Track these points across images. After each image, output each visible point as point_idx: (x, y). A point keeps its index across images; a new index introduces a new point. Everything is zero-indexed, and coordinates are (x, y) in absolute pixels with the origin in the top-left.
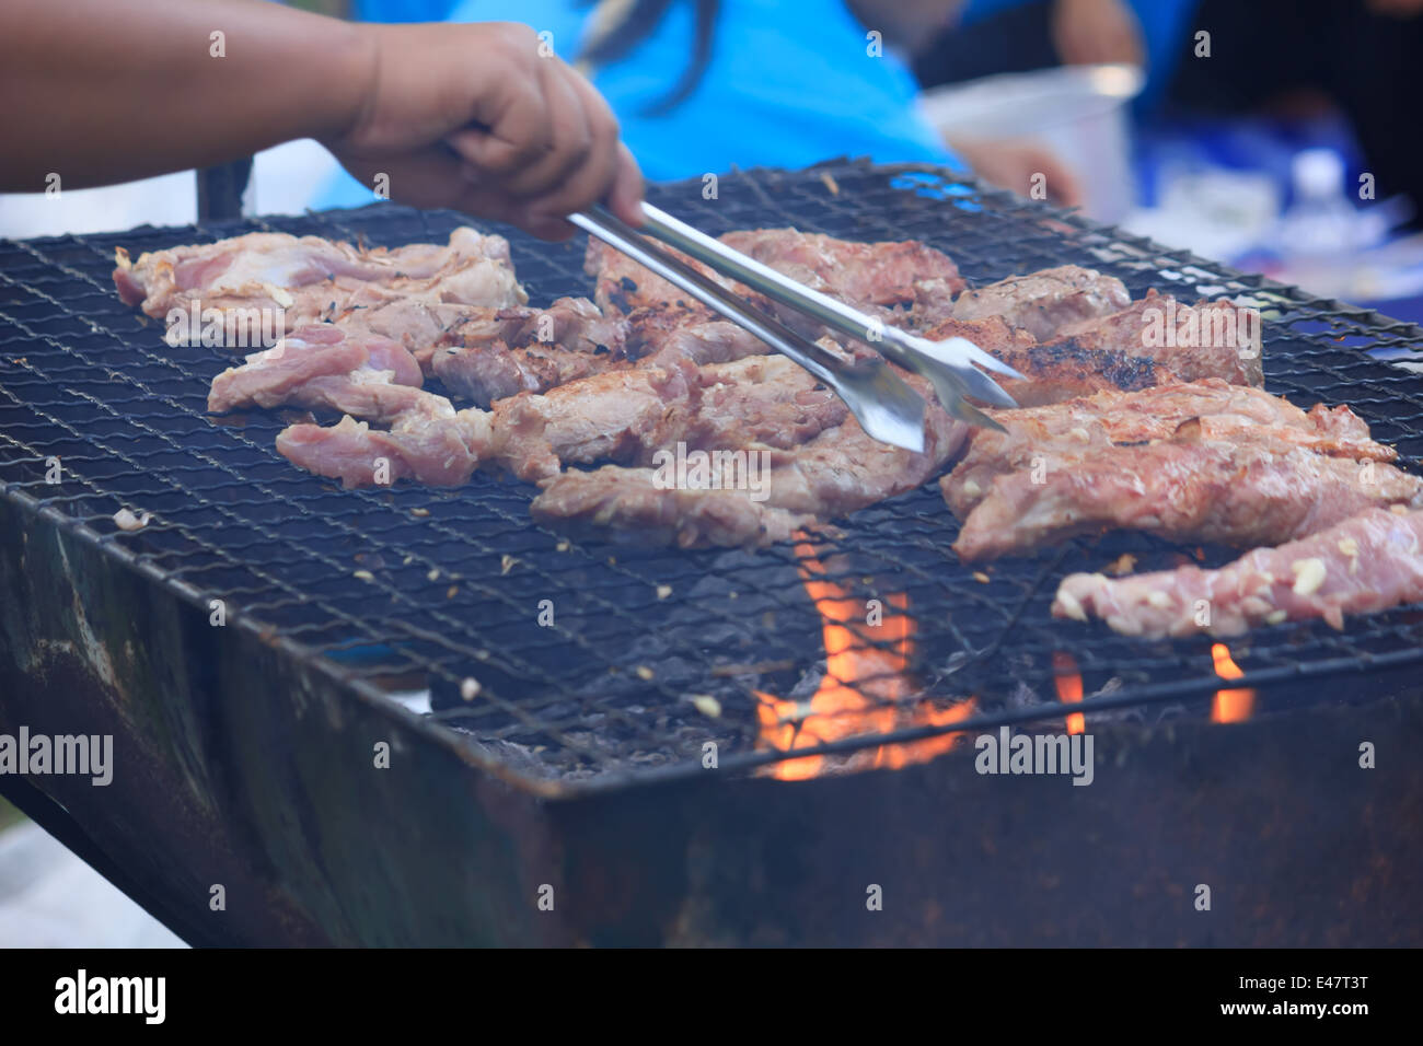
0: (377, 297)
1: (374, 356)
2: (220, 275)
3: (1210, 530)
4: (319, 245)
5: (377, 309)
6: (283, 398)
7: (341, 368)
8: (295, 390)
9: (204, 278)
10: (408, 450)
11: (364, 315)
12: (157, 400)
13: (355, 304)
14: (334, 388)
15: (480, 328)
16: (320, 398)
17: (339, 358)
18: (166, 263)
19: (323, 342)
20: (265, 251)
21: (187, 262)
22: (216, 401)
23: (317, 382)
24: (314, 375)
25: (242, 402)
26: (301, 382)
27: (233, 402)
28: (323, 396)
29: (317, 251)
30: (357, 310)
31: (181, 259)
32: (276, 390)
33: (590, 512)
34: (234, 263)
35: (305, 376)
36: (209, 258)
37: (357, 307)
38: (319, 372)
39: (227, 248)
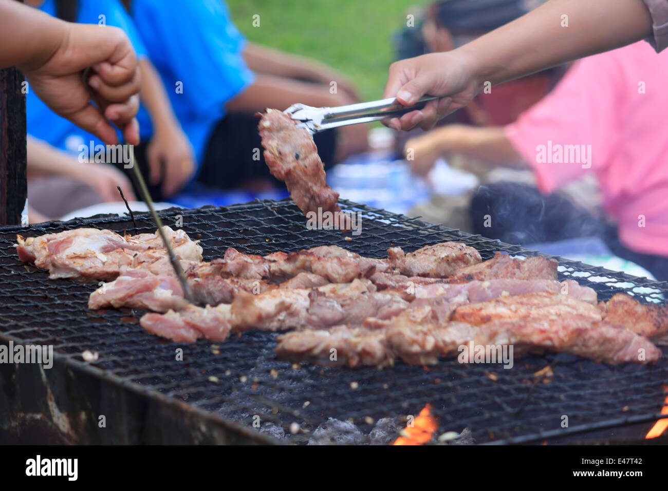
0: (152, 257)
1: (163, 284)
2: (68, 247)
3: (576, 349)
4: (109, 234)
5: (153, 263)
6: (123, 303)
7: (148, 288)
8: (129, 300)
9: (61, 249)
10: (202, 325)
11: (147, 266)
12: (63, 304)
13: (142, 260)
14: (147, 298)
15: (203, 270)
16: (140, 304)
17: (148, 284)
18: (43, 243)
19: (139, 277)
20: (87, 236)
21: (51, 241)
22: (93, 304)
23: (139, 296)
24: (137, 293)
25: (105, 304)
26: (131, 296)
27: (101, 304)
28: (142, 302)
29: (109, 236)
30: (144, 263)
31: (48, 241)
32: (122, 299)
33: (310, 350)
34: (74, 242)
35: (134, 293)
36: (62, 239)
37: (144, 262)
38: (140, 291)
39: (69, 235)
